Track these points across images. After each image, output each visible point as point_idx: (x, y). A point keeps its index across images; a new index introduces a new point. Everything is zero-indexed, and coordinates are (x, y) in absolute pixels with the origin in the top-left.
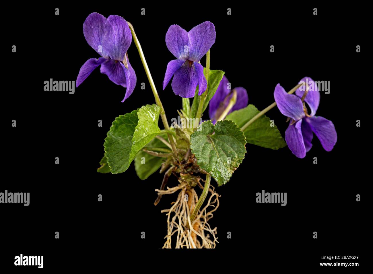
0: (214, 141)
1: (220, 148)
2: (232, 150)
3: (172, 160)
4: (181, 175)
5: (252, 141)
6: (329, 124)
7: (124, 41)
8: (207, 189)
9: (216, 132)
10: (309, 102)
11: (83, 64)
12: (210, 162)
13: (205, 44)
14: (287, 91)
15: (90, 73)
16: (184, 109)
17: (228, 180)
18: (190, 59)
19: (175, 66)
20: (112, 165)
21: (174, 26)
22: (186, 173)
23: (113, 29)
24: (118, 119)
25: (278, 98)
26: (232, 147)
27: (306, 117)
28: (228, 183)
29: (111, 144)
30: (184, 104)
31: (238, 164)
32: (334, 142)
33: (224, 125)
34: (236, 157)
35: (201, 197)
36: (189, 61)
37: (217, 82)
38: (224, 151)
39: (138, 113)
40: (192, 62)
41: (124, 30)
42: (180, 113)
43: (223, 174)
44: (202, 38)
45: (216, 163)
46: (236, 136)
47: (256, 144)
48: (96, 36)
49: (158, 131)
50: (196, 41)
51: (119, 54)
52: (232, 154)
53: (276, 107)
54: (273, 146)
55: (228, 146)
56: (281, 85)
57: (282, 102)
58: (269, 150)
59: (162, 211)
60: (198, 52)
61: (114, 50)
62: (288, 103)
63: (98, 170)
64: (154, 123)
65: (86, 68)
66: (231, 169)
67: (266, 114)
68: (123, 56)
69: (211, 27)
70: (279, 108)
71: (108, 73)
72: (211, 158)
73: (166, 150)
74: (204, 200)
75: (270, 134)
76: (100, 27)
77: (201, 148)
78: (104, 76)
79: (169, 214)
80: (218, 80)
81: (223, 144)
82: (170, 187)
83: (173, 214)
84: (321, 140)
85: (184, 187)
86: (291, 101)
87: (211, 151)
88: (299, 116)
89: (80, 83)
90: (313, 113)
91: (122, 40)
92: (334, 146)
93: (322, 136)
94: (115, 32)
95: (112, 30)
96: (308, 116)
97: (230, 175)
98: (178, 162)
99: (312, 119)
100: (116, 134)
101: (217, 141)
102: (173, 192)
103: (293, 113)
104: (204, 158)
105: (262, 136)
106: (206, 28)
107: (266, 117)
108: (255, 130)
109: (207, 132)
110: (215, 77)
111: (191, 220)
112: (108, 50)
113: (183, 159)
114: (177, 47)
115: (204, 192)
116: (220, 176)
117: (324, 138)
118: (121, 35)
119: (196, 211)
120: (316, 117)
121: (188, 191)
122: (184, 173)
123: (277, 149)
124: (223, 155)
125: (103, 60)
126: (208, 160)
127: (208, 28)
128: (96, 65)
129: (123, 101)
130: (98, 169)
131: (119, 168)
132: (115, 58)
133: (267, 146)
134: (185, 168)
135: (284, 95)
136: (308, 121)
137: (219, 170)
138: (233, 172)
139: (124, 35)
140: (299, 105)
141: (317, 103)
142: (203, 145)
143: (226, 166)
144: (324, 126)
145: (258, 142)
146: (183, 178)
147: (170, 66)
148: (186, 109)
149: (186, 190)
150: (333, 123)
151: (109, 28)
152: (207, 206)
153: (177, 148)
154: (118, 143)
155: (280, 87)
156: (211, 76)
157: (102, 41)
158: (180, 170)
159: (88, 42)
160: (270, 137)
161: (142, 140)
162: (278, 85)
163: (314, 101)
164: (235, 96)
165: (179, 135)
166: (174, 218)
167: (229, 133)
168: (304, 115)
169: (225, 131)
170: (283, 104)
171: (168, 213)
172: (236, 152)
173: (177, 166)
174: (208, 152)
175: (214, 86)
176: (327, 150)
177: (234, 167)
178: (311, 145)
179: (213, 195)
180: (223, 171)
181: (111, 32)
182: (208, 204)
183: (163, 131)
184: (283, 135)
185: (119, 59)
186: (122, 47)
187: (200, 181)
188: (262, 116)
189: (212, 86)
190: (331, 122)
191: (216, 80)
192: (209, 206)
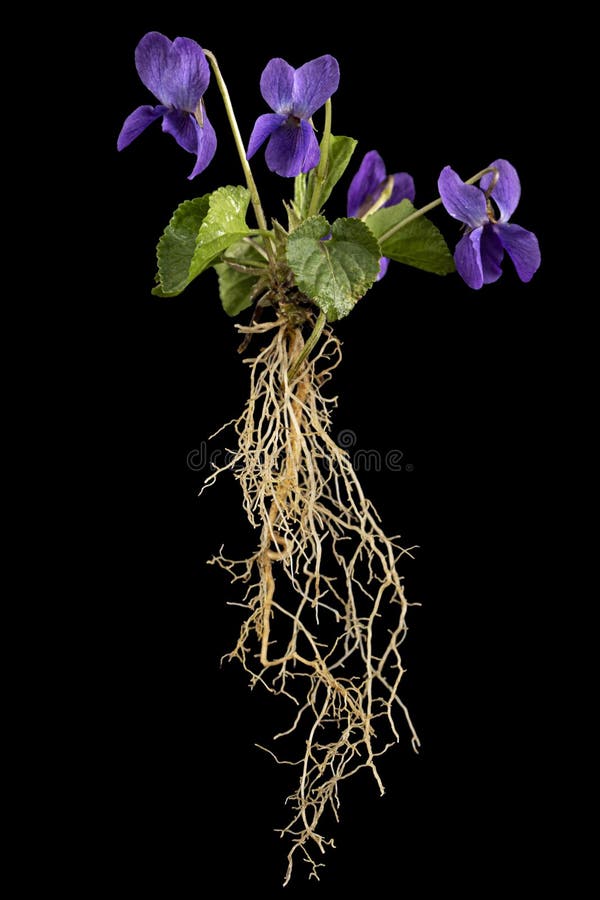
0: (330, 250)
1: (337, 262)
2: (357, 266)
3: (269, 280)
4: (281, 304)
5: (404, 258)
6: (529, 237)
7: (199, 81)
8: (318, 330)
9: (334, 235)
10: (499, 199)
11: (129, 114)
12: (317, 282)
13: (322, 91)
14: (464, 179)
15: (142, 130)
16: (296, 198)
17: (347, 313)
18: (296, 115)
19: (268, 123)
20: (165, 280)
21: (277, 60)
22: (287, 302)
23: (182, 60)
24: (182, 208)
25: (445, 190)
26: (357, 262)
27: (491, 223)
28: (345, 318)
29: (168, 246)
30: (296, 192)
31: (365, 290)
32: (534, 269)
33: (348, 226)
34: (363, 278)
35: (309, 342)
36: (293, 117)
37: (344, 157)
38: (344, 267)
39: (210, 198)
40: (298, 120)
41: (198, 63)
42: (287, 207)
43: (338, 305)
44: (317, 82)
45: (328, 284)
46: (366, 244)
47: (411, 264)
48: (155, 70)
49: (246, 230)
50: (305, 86)
51: (188, 102)
52: (356, 272)
53: (441, 206)
54: (438, 269)
55: (351, 260)
56: (452, 168)
57: (452, 195)
58: (432, 275)
59: (244, 361)
60: (309, 103)
61: (180, 95)
62: (461, 199)
63: (154, 291)
64: (238, 216)
65: (134, 121)
66: (352, 296)
67: (427, 214)
68: (195, 105)
69: (334, 64)
70: (446, 206)
71: (174, 132)
72: (319, 275)
73: (262, 265)
74: (312, 347)
75: (432, 248)
76: (162, 55)
77: (304, 259)
78: (168, 135)
79: (254, 366)
80: (345, 153)
81: (343, 256)
82: (259, 323)
83: (261, 367)
84: (516, 264)
85: (283, 325)
86: (469, 196)
87: (322, 265)
88: (479, 221)
89: (125, 145)
90: (505, 217)
91: (195, 79)
92: (535, 274)
93: (516, 256)
94: (185, 66)
95: (180, 61)
96: (494, 221)
97: (350, 307)
98: (276, 283)
99: (501, 228)
100: (179, 230)
101: (334, 250)
102: (263, 331)
103: (470, 216)
104: (308, 275)
105: (420, 250)
106: (325, 65)
107: (426, 220)
108: (408, 241)
109: (319, 234)
110: (341, 148)
111: (289, 377)
112: (171, 93)
113: (285, 279)
114: (277, 95)
115: (313, 334)
116: (331, 307)
117: (520, 260)
118: (194, 71)
119: (299, 364)
120: (509, 226)
121: (289, 332)
122: (284, 301)
123: (445, 274)
124: (341, 273)
125: (165, 110)
126: (314, 278)
127: (328, 65)
128: (151, 118)
129: (191, 178)
130: (153, 289)
131: (175, 284)
132: (181, 107)
133: (428, 269)
134: (287, 294)
135: (459, 186)
136: (496, 230)
137: (331, 296)
138: (356, 302)
139: (198, 72)
140: (479, 203)
141: (514, 202)
142: (310, 255)
143: (344, 291)
144: (521, 241)
145: (412, 260)
146: (283, 311)
147: (261, 123)
148: (299, 199)
149: (286, 330)
150: (537, 236)
151: (176, 58)
152: (318, 357)
153: (276, 260)
154: (181, 246)
155: (452, 171)
156: (334, 145)
157: (164, 79)
158: (279, 298)
159: (143, 80)
160: (432, 253)
161: (215, 241)
162: (447, 168)
163: (509, 198)
164: (391, 185)
165: (280, 240)
166: (263, 374)
167: (355, 239)
168: (486, 219)
169: (348, 234)
170: (453, 199)
171: (252, 363)
172: (364, 270)
173: (274, 290)
174: (317, 266)
175: (340, 163)
176: (523, 280)
177: (357, 293)
178: (501, 271)
179: (329, 341)
180: (338, 298)
181: (178, 64)
182: (320, 355)
183: (254, 231)
184: (452, 250)
185: (189, 110)
186: (193, 90)
187: (312, 317)
188: (420, 218)
189: (335, 163)
190: (532, 234)
191: (342, 153)
192: (321, 358)
